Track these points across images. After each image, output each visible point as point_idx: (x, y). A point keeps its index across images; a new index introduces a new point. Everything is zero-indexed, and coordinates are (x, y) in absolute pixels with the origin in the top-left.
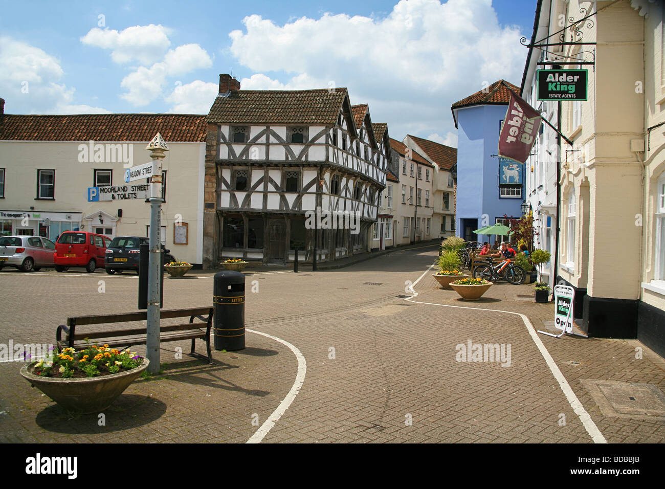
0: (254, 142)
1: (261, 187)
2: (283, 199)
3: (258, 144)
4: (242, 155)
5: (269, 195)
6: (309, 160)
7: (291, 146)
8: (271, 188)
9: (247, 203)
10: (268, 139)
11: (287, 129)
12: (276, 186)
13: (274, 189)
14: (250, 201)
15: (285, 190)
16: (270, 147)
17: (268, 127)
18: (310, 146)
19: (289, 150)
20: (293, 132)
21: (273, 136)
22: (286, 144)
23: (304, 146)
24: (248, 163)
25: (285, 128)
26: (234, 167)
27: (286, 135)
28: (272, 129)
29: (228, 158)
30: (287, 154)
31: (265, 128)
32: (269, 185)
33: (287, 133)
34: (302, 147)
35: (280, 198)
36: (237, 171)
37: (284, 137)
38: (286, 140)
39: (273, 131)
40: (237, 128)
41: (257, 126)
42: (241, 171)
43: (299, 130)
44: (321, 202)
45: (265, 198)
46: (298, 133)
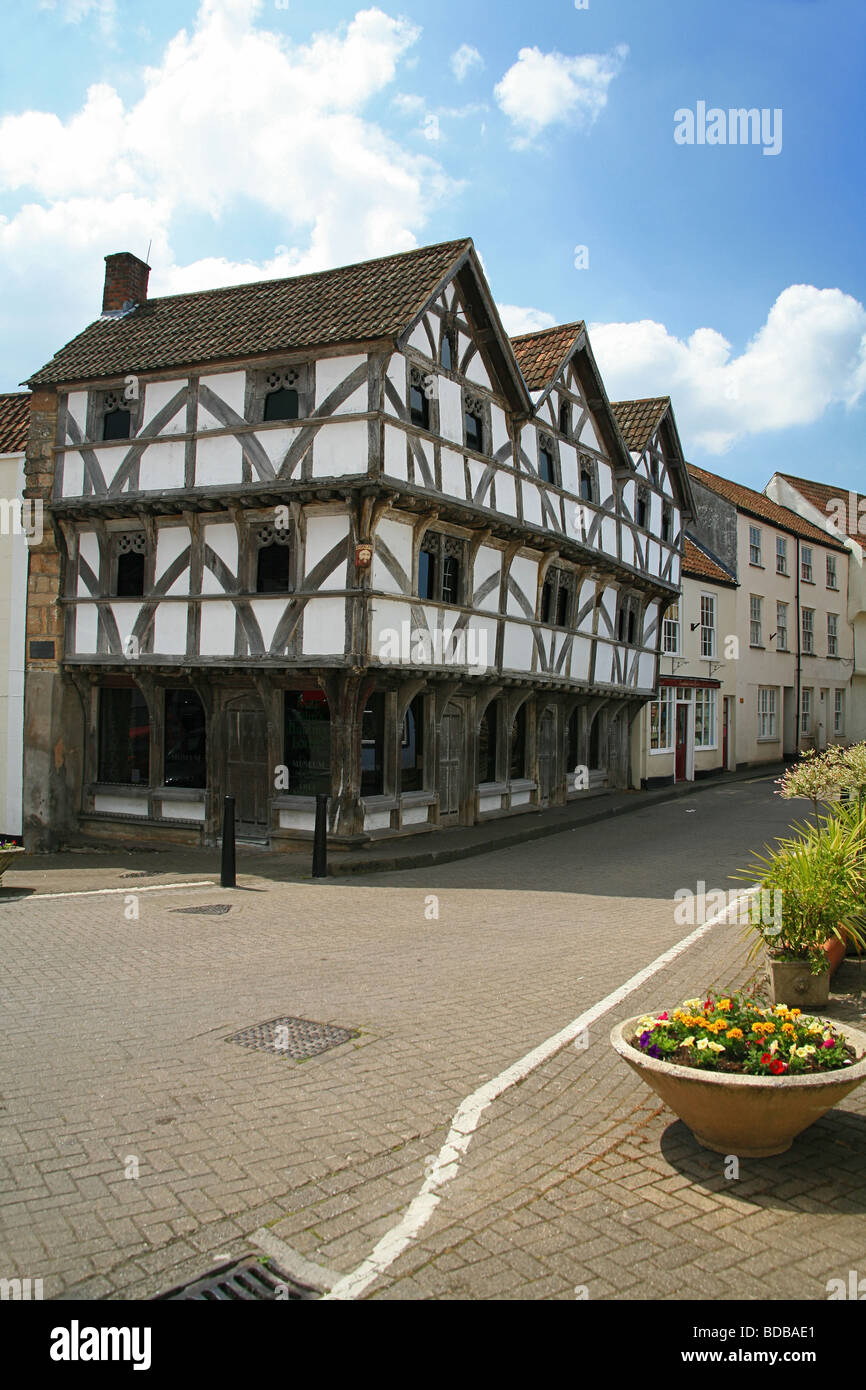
0: (154, 436)
1: (181, 586)
2: (246, 618)
3: (163, 440)
4: (119, 479)
5: (205, 607)
6: (315, 475)
7: (261, 436)
8: (211, 584)
9: (145, 639)
10: (192, 418)
11: (249, 380)
12: (225, 577)
13: (221, 590)
14: (153, 627)
15: (252, 589)
16: (199, 443)
17: (194, 381)
18: (318, 425)
19: (255, 446)
20: (269, 388)
21: (208, 407)
22: (243, 432)
23: (298, 430)
24: (135, 502)
25: (242, 375)
26: (107, 522)
27: (246, 397)
28: (204, 386)
29: (84, 492)
30: (247, 462)
31: (185, 383)
32: (207, 573)
33: (247, 393)
34: (294, 432)
35: (237, 615)
36: (118, 535)
37: (238, 405)
38: (246, 415)
39: (208, 390)
40: (111, 396)
41: (164, 379)
42: (130, 537)
43: (287, 379)
44: (365, 624)
45: (194, 617)
46: (282, 388)
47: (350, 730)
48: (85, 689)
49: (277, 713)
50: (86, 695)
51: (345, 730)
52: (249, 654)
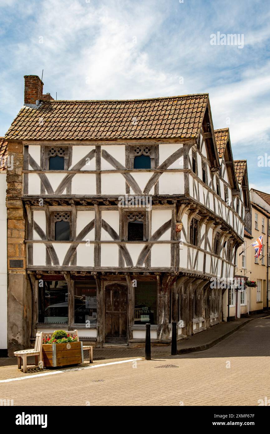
0: (79, 169)
1: (91, 236)
2: (123, 251)
3: (84, 172)
4: (60, 189)
6: (160, 193)
8: (106, 236)
9: (72, 259)
11: (126, 150)
12: (113, 234)
13: (110, 238)
14: (75, 255)
15: (126, 239)
16: (103, 175)
17: (98, 147)
18: (161, 172)
19: (131, 179)
20: (136, 154)
21: (106, 159)
22: (125, 172)
23: (152, 174)
24: (69, 199)
25: (123, 147)
28: (104, 150)
29: (41, 193)
30: (128, 185)
31: (94, 148)
32: (103, 231)
33: (126, 155)
35: (120, 251)
36: (54, 212)
37: (122, 161)
38: (126, 166)
39: (106, 152)
40: (53, 149)
41: (83, 145)
42: (61, 214)
43: (144, 150)
45: (98, 251)
46: (142, 155)
48: (33, 281)
50: (34, 284)
52: (126, 266)
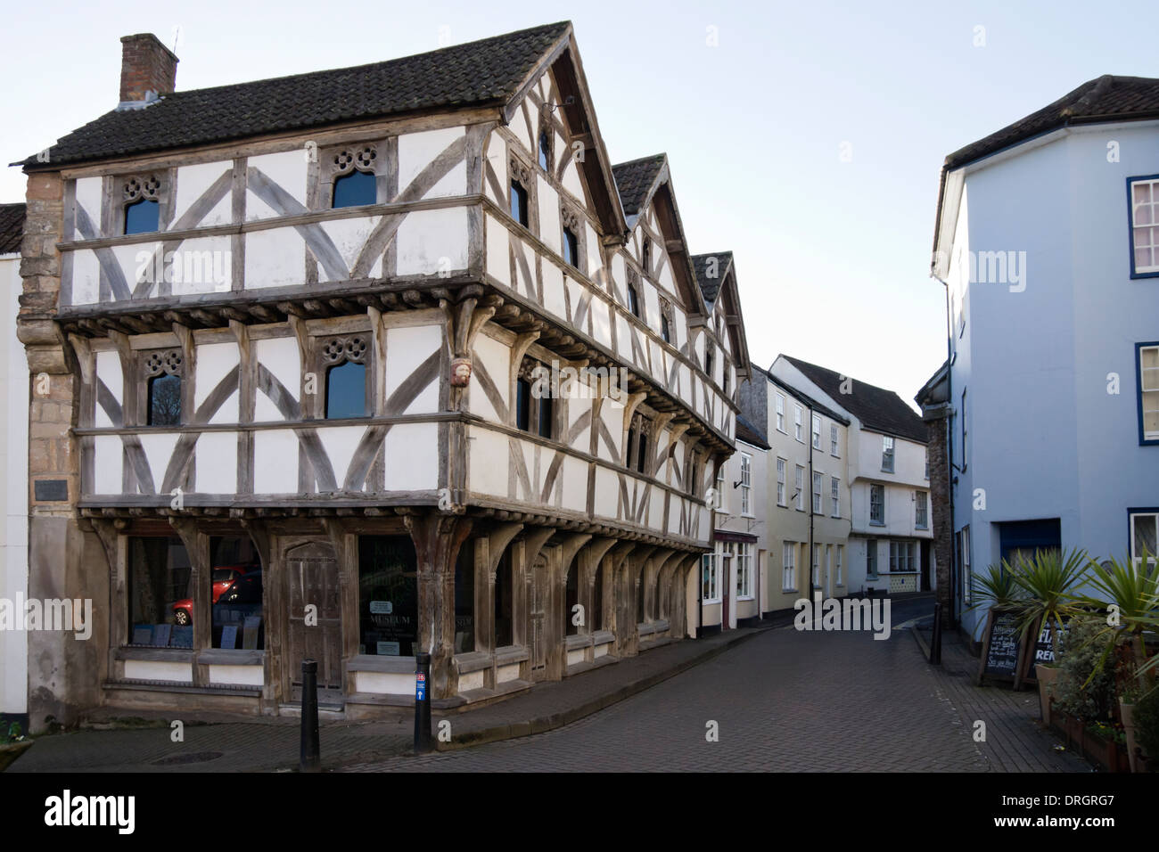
0: (191, 229)
1: (229, 412)
2: (311, 446)
3: (202, 233)
5: (260, 438)
6: (399, 273)
7: (329, 227)
8: (267, 408)
9: (184, 475)
10: (239, 205)
11: (311, 159)
12: (286, 402)
13: (277, 415)
14: (193, 465)
15: (318, 415)
16: (250, 236)
17: (241, 160)
18: (404, 213)
19: (323, 241)
20: (339, 170)
21: (259, 193)
22: (306, 221)
23: (377, 220)
24: (167, 309)
25: (304, 153)
26: (131, 337)
27: (309, 181)
28: (255, 168)
29: (100, 299)
30: (311, 260)
31: (229, 165)
32: (261, 397)
33: (310, 176)
34: (371, 221)
35: (301, 447)
36: (146, 353)
37: (298, 190)
38: (310, 203)
39: (259, 173)
40: (133, 182)
41: (201, 161)
42: (161, 355)
43: (360, 159)
44: (462, 454)
45: (246, 451)
46: (355, 171)
47: (442, 578)
48: (110, 538)
49: (350, 562)
50: (111, 544)
51: (435, 579)
52: (317, 491)
